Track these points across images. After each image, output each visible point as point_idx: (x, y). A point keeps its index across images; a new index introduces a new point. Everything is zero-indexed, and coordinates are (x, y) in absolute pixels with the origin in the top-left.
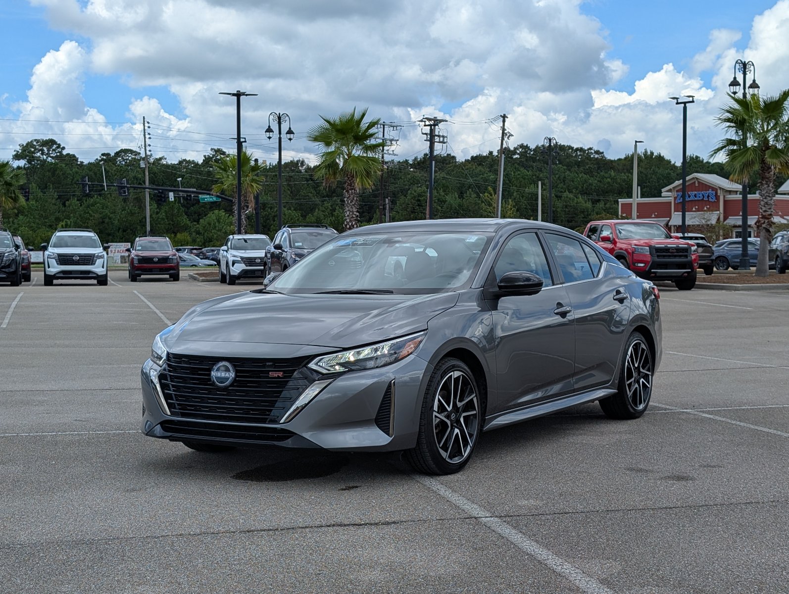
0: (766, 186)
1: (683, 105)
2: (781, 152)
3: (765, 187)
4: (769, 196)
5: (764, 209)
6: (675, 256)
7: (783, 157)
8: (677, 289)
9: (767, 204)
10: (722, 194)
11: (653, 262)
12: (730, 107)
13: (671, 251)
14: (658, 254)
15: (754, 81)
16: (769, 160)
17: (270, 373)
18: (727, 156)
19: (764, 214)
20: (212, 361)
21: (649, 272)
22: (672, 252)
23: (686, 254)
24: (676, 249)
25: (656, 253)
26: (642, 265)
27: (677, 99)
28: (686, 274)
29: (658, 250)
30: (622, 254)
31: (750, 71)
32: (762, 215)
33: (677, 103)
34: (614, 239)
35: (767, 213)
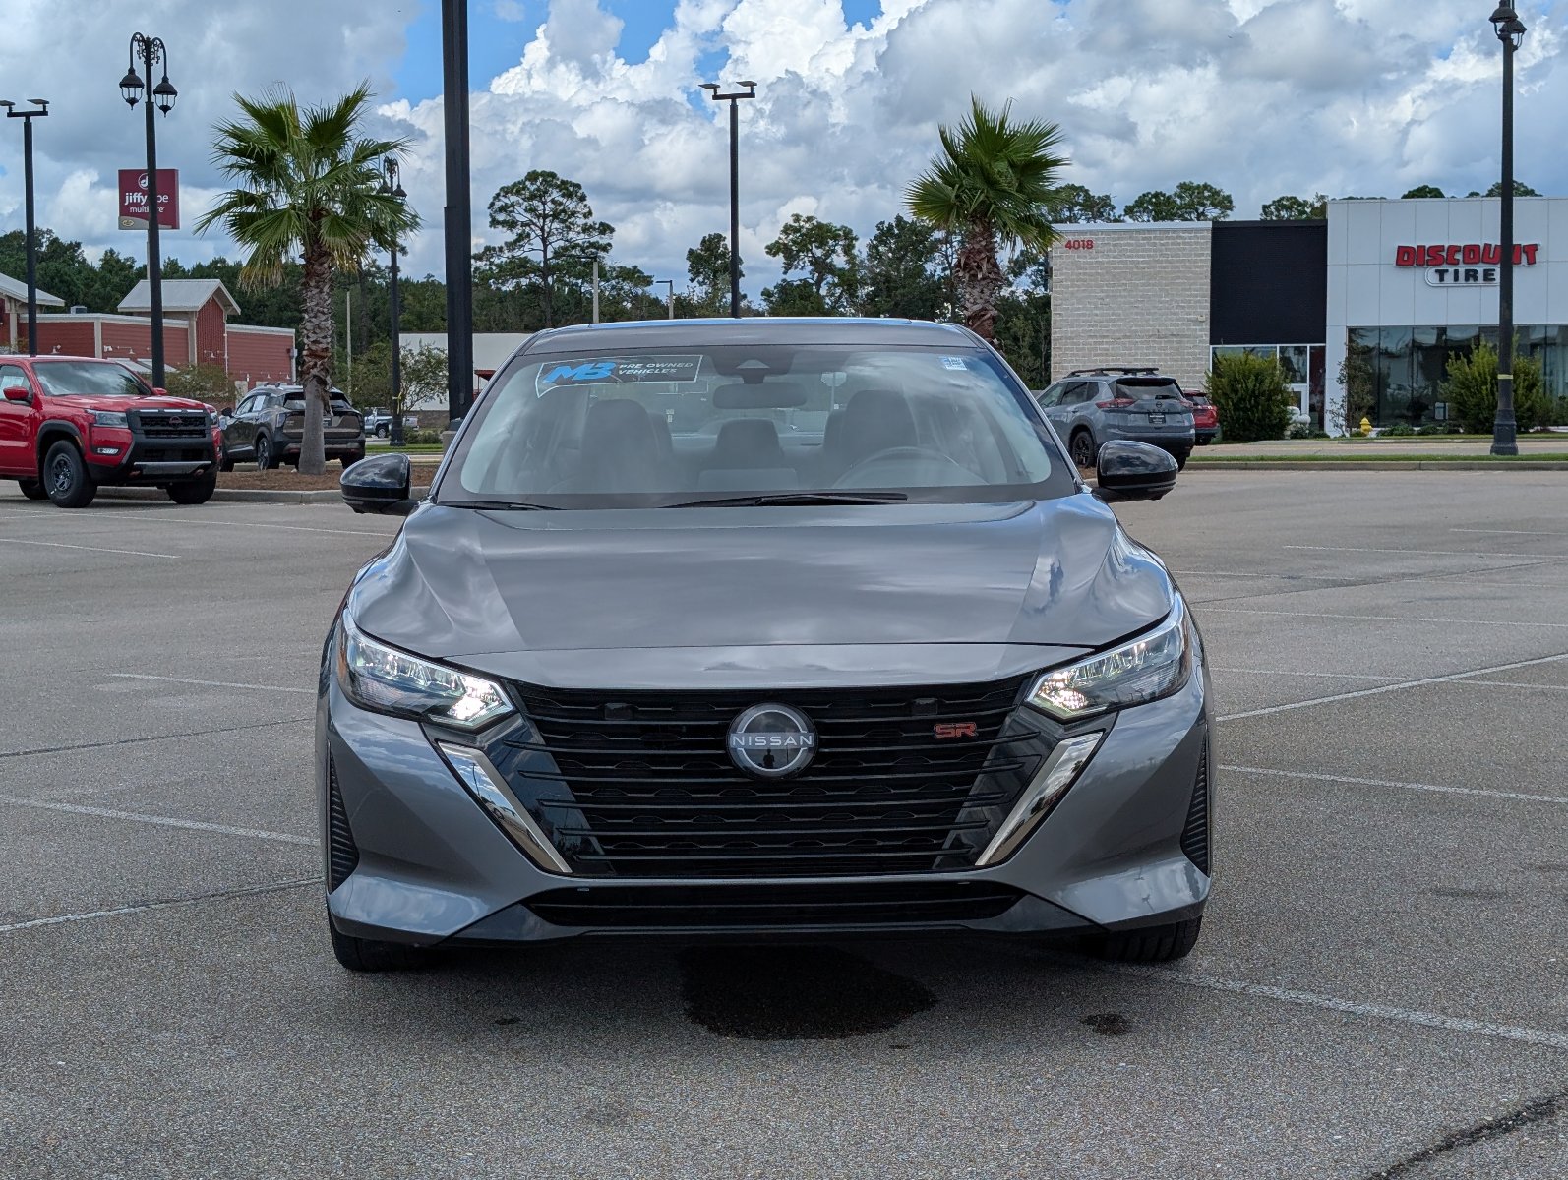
0: (315, 291)
1: (23, 119)
2: (350, 225)
3: (313, 292)
4: (323, 313)
5: (313, 338)
6: (181, 432)
7: (353, 234)
8: (172, 502)
9: (319, 328)
10: (13, 311)
11: (137, 446)
12: (234, 126)
13: (171, 421)
14: (147, 427)
15: (165, 79)
16: (326, 238)
18: (233, 226)
19: (314, 348)
21: (129, 466)
22: (174, 424)
23: (201, 427)
24: (181, 417)
25: (142, 425)
26: (112, 451)
27: (10, 105)
28: (202, 471)
29: (147, 420)
30: (65, 429)
31: (158, 58)
32: (309, 349)
33: (11, 114)
34: (35, 396)
35: (320, 346)
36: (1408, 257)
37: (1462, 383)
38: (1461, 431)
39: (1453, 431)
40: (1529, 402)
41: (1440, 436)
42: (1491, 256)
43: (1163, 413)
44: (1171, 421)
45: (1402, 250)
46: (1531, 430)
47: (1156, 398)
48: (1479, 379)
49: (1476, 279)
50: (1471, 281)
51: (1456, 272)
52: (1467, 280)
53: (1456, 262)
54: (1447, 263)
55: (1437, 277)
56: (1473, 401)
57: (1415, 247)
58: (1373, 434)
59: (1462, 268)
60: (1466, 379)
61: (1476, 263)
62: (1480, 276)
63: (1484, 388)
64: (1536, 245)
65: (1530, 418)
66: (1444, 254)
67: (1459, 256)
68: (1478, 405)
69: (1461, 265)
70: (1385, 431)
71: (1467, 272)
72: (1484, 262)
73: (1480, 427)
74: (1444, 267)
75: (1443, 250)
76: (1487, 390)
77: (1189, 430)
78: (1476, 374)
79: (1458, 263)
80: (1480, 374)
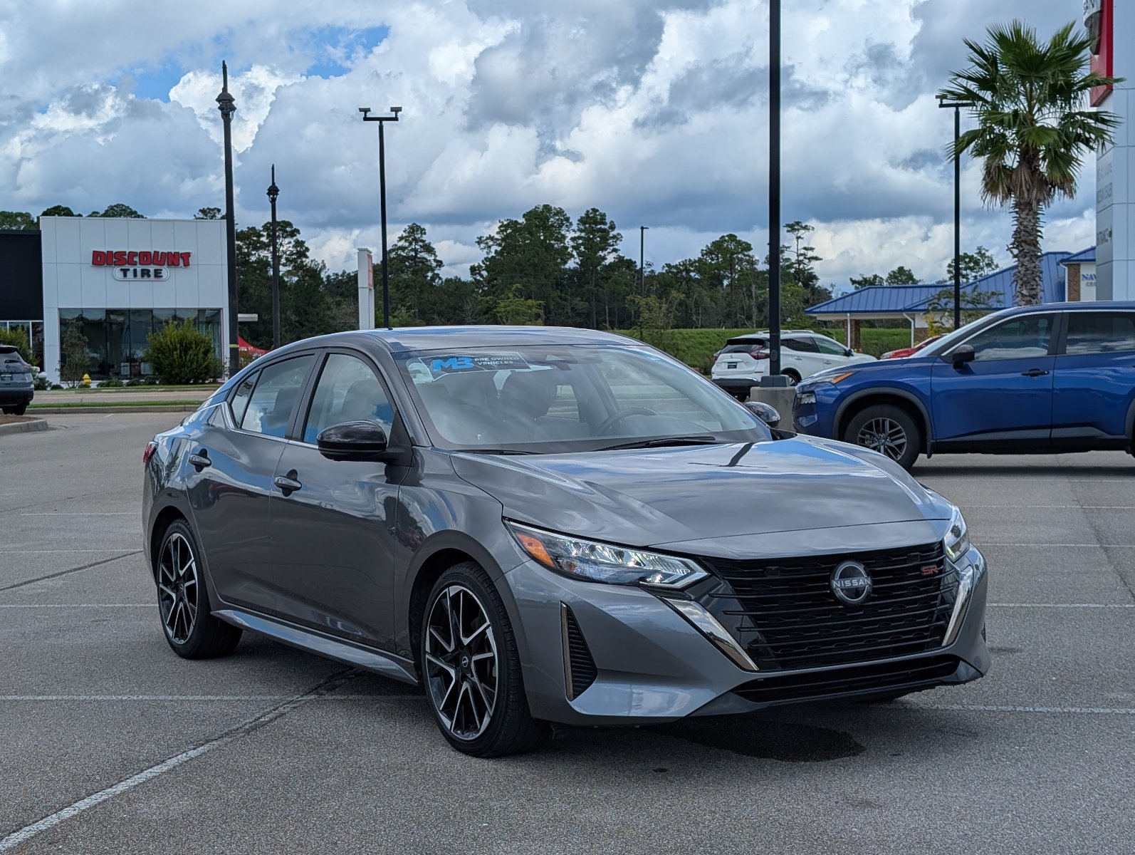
17: (923, 569)
20: (829, 562)
36: (101, 259)
37: (158, 349)
38: (158, 382)
39: (152, 383)
40: (206, 363)
41: (143, 387)
42: (159, 259)
43: (11, 373)
44: (17, 379)
45: (96, 254)
46: (207, 382)
47: (6, 362)
48: (171, 346)
49: (149, 276)
50: (146, 277)
51: (135, 271)
52: (143, 276)
53: (135, 264)
54: (129, 264)
55: (122, 273)
56: (167, 362)
57: (106, 252)
58: (94, 385)
59: (139, 268)
60: (162, 346)
61: (149, 264)
62: (152, 273)
63: (175, 353)
64: (189, 253)
65: (206, 373)
66: (126, 257)
67: (136, 259)
68: (171, 365)
69: (138, 265)
70: (104, 384)
71: (143, 271)
72: (154, 264)
73: (173, 380)
74: (126, 267)
75: (125, 255)
76: (177, 354)
77: (30, 386)
78: (169, 343)
79: (136, 265)
80: (171, 343)
